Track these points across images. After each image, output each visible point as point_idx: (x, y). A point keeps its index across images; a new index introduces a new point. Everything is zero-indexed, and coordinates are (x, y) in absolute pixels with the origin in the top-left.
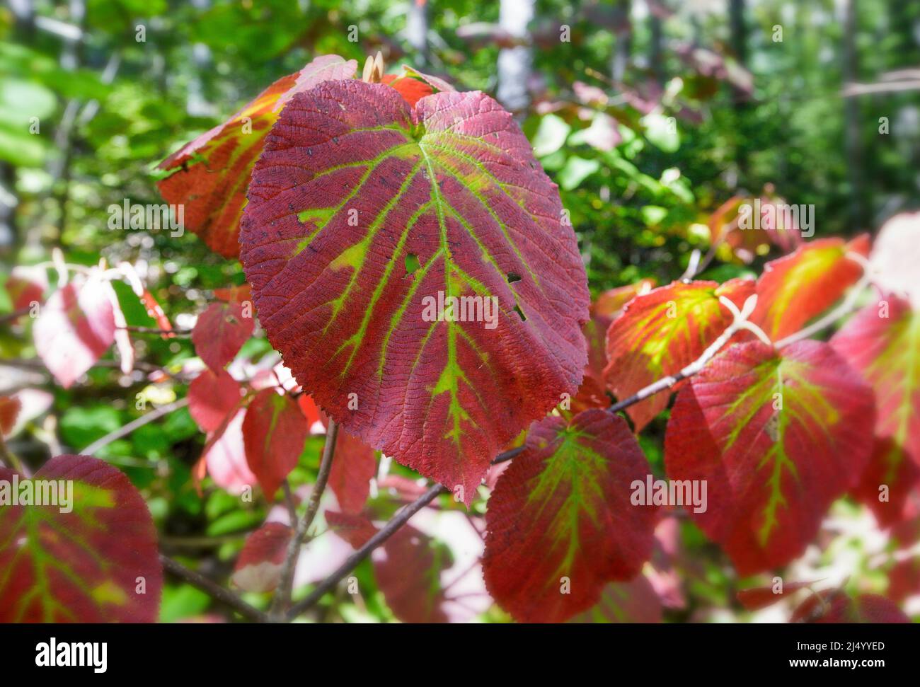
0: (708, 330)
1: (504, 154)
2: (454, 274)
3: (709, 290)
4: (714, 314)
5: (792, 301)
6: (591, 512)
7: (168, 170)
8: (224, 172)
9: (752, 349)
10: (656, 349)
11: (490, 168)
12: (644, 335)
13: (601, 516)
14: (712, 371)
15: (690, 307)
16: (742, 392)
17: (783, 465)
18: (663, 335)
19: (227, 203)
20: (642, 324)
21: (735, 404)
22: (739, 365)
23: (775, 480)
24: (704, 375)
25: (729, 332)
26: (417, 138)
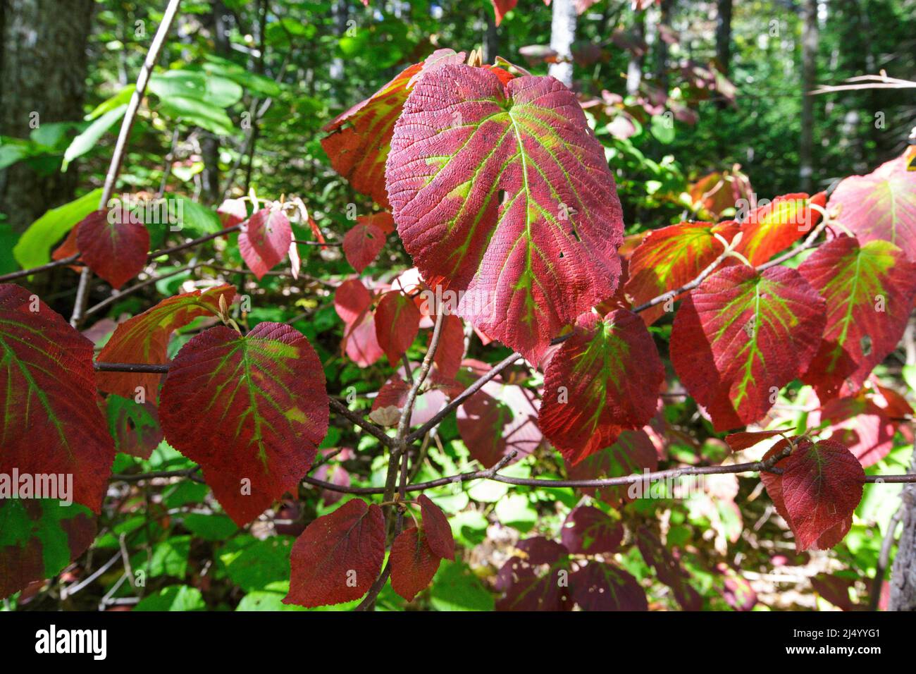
0: (701, 258)
1: (569, 123)
2: (531, 206)
3: (706, 228)
4: (707, 247)
5: (763, 240)
6: (617, 382)
7: (328, 132)
8: (366, 134)
9: (739, 270)
10: (663, 270)
11: (558, 132)
12: (656, 259)
13: (623, 384)
14: (709, 285)
15: (691, 241)
16: (730, 301)
17: (755, 355)
18: (669, 261)
19: (366, 156)
20: (654, 252)
21: (724, 310)
22: (728, 282)
23: (748, 365)
24: (703, 289)
25: (720, 259)
26: (507, 108)
